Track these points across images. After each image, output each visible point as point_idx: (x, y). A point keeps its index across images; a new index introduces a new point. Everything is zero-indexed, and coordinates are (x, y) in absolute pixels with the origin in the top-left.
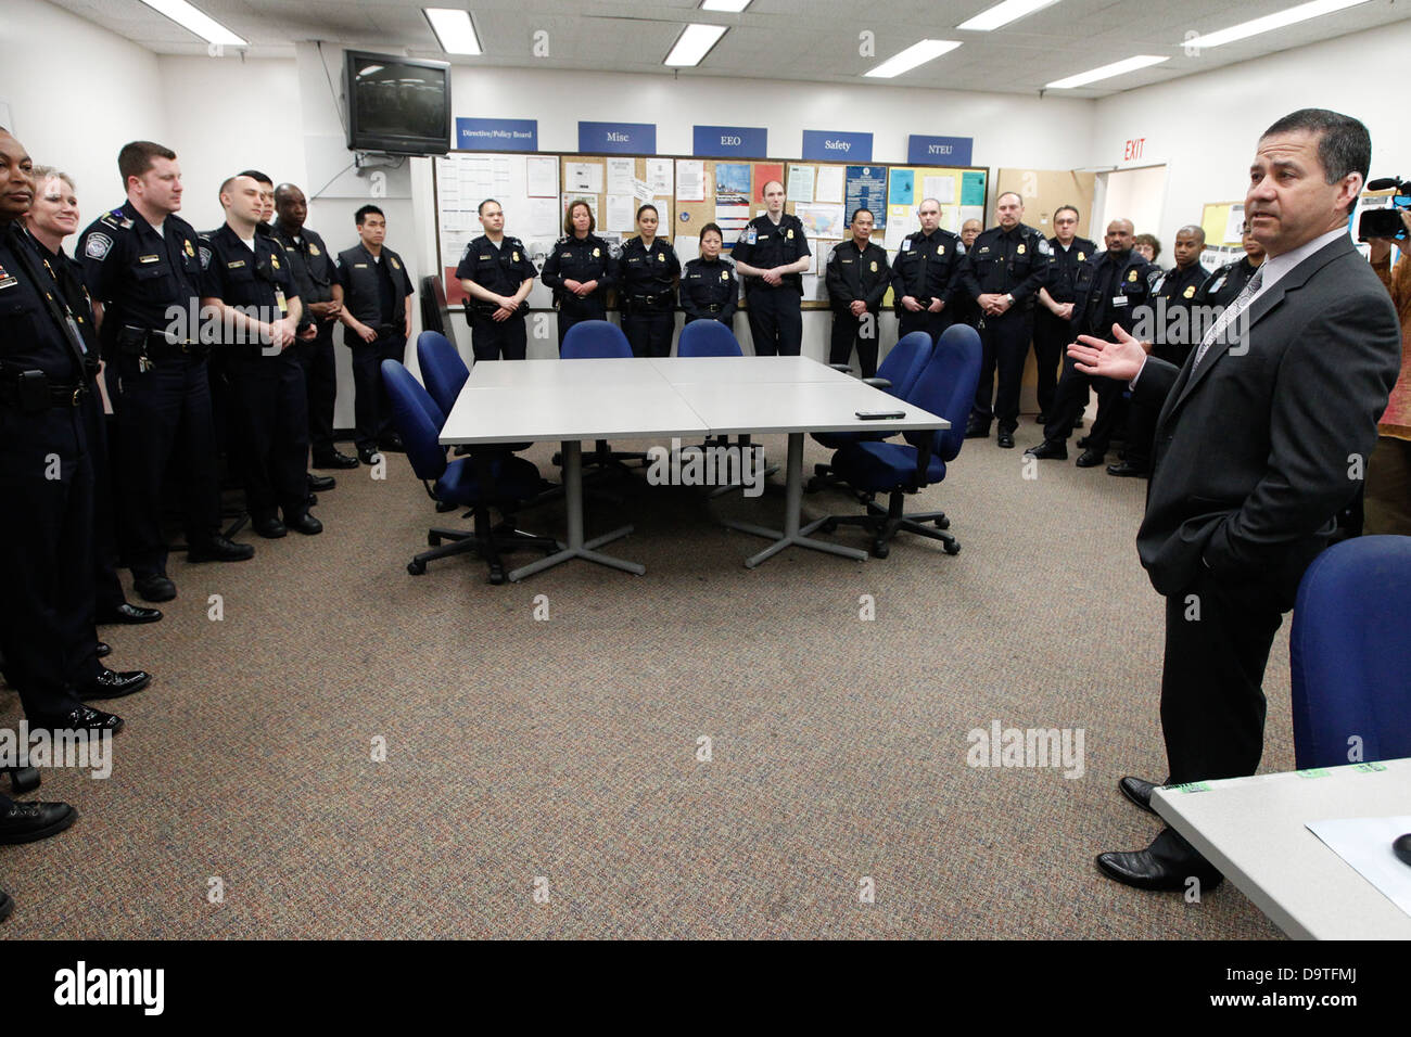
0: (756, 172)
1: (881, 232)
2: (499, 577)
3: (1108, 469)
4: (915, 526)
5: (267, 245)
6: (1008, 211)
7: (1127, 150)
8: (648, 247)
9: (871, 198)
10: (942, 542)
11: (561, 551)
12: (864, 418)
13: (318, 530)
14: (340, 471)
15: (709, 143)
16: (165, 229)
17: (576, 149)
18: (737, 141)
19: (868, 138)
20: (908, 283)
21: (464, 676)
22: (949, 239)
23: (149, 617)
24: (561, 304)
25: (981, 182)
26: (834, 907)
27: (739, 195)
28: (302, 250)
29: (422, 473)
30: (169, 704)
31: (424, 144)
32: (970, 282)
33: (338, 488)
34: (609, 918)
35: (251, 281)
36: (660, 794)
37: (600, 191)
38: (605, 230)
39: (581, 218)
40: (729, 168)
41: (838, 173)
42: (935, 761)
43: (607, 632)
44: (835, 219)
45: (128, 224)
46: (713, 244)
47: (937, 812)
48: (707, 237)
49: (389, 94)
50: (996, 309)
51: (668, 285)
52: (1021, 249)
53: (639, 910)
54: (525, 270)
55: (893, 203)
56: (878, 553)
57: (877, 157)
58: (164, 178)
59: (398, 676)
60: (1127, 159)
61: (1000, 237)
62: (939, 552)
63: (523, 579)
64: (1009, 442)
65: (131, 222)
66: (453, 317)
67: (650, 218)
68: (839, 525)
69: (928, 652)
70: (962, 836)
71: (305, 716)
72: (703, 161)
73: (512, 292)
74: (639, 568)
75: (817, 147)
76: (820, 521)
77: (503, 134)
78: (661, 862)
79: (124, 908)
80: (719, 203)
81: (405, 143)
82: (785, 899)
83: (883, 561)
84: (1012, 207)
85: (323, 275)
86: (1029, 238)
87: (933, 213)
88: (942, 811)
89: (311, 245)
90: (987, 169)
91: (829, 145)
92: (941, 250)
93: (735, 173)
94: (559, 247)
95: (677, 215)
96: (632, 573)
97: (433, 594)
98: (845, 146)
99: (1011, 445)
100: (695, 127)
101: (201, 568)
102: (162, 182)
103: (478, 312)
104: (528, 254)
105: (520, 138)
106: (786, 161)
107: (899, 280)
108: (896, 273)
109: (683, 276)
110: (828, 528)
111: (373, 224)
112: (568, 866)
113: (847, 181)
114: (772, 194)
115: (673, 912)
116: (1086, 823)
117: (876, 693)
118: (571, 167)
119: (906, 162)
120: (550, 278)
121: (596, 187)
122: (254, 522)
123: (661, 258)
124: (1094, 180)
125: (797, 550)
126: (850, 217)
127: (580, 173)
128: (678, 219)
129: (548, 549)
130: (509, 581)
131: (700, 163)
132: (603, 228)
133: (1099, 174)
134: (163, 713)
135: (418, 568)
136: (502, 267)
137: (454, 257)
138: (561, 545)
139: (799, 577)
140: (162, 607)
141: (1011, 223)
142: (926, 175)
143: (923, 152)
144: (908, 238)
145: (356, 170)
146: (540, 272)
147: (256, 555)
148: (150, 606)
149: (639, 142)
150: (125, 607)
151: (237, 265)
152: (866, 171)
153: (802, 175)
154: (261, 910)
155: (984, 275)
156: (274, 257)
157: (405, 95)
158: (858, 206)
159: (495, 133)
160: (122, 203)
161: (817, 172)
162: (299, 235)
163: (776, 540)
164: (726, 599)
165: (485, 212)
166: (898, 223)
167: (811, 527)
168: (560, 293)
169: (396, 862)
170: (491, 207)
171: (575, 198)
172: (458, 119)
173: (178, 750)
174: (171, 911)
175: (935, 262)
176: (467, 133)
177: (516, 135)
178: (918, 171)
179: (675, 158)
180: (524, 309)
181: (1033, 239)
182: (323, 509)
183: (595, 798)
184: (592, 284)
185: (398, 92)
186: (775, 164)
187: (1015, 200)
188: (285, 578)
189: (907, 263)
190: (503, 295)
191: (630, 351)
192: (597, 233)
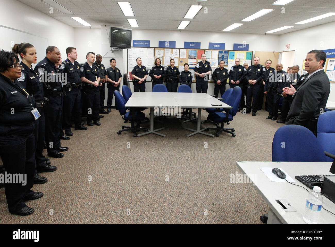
0: (198, 52)
1: (227, 66)
2: (135, 135)
3: (277, 121)
4: (227, 131)
5: (94, 67)
6: (256, 61)
7: (286, 47)
8: (172, 68)
9: (224, 58)
10: (232, 134)
11: (149, 131)
12: (213, 105)
13: (100, 125)
14: (104, 114)
15: (187, 45)
16: (74, 63)
17: (158, 47)
18: (194, 45)
19: (224, 44)
20: (232, 77)
21: (127, 153)
22: (242, 67)
23: (68, 139)
24: (153, 80)
25: (251, 54)
26: (192, 195)
27: (194, 57)
28: (100, 68)
29: (121, 114)
30: (72, 153)
31: (126, 46)
32: (247, 77)
33: (104, 118)
34: (149, 192)
35: (91, 74)
36: (162, 175)
37: (163, 56)
38: (164, 64)
39: (158, 62)
40: (192, 51)
41: (217, 52)
42: (219, 174)
43: (156, 147)
44: (216, 62)
45: (68, 63)
46: (187, 68)
47: (216, 182)
48: (185, 66)
49: (119, 35)
50: (253, 83)
51: (176, 77)
52: (259, 70)
53: (155, 192)
54: (146, 73)
55: (229, 59)
56: (217, 136)
57: (226, 48)
58: (74, 53)
59: (114, 152)
60: (286, 49)
61: (254, 67)
62: (231, 136)
63: (140, 136)
64: (255, 114)
65: (68, 62)
66: (130, 83)
67: (172, 62)
68: (209, 130)
69: (223, 155)
70: (220, 186)
71: (96, 157)
72: (186, 49)
73: (142, 77)
74: (164, 136)
75: (212, 46)
76: (205, 129)
77: (142, 43)
78: (160, 185)
79: (65, 183)
80: (189, 59)
81: (122, 46)
82: (182, 193)
83: (218, 137)
84: (257, 60)
85: (104, 73)
86: (261, 67)
87: (238, 62)
88: (217, 182)
89: (102, 67)
90: (252, 51)
91: (215, 46)
92: (240, 70)
93: (193, 52)
94: (153, 68)
95: (180, 61)
96: (163, 137)
97: (122, 138)
98: (219, 46)
99: (255, 115)
100: (184, 42)
101: (77, 131)
102: (74, 54)
103: (135, 82)
104: (147, 70)
105: (146, 44)
106: (205, 49)
107: (230, 76)
108: (230, 75)
109: (180, 75)
110: (207, 130)
111: (114, 62)
112: (143, 184)
113: (219, 54)
114: (203, 57)
115: (161, 193)
116: (247, 186)
117: (210, 161)
118: (157, 50)
119: (233, 50)
120: (151, 75)
121: (162, 55)
122: (87, 123)
123: (175, 71)
124: (279, 54)
125: (199, 134)
126: (219, 62)
127: (159, 52)
128: (180, 62)
129: (146, 131)
130: (137, 137)
131: (185, 50)
132: (163, 64)
133: (280, 52)
134: (71, 155)
135: (119, 133)
136: (141, 72)
137: (131, 70)
138: (148, 130)
139: (198, 139)
140: (70, 137)
141: (257, 64)
142: (238, 53)
143: (237, 47)
144: (233, 67)
145: (111, 51)
146: (149, 73)
147: (88, 129)
148: (68, 137)
149: (172, 45)
150: (64, 136)
151: (89, 71)
152: (223, 52)
153: (209, 53)
154: (88, 185)
155: (250, 76)
156: (96, 69)
157: (122, 36)
158: (221, 59)
159: (141, 43)
160: (67, 59)
161: (212, 52)
162: (99, 65)
163: (195, 132)
164: (182, 142)
165: (138, 61)
166: (231, 64)
167: (203, 130)
168: (153, 78)
169: (112, 181)
170: (139, 59)
171: (157, 57)
172: (133, 40)
173: (74, 161)
174: (73, 184)
175: (239, 73)
176: (135, 43)
177: (145, 44)
178: (235, 52)
179: (180, 49)
180: (145, 81)
181: (262, 68)
182: (101, 121)
183: (149, 174)
184: (160, 76)
185: (121, 35)
186: (202, 50)
187: (258, 59)
188: (93, 133)
189: (232, 73)
190: (140, 78)
191: (167, 91)
192: (162, 65)
